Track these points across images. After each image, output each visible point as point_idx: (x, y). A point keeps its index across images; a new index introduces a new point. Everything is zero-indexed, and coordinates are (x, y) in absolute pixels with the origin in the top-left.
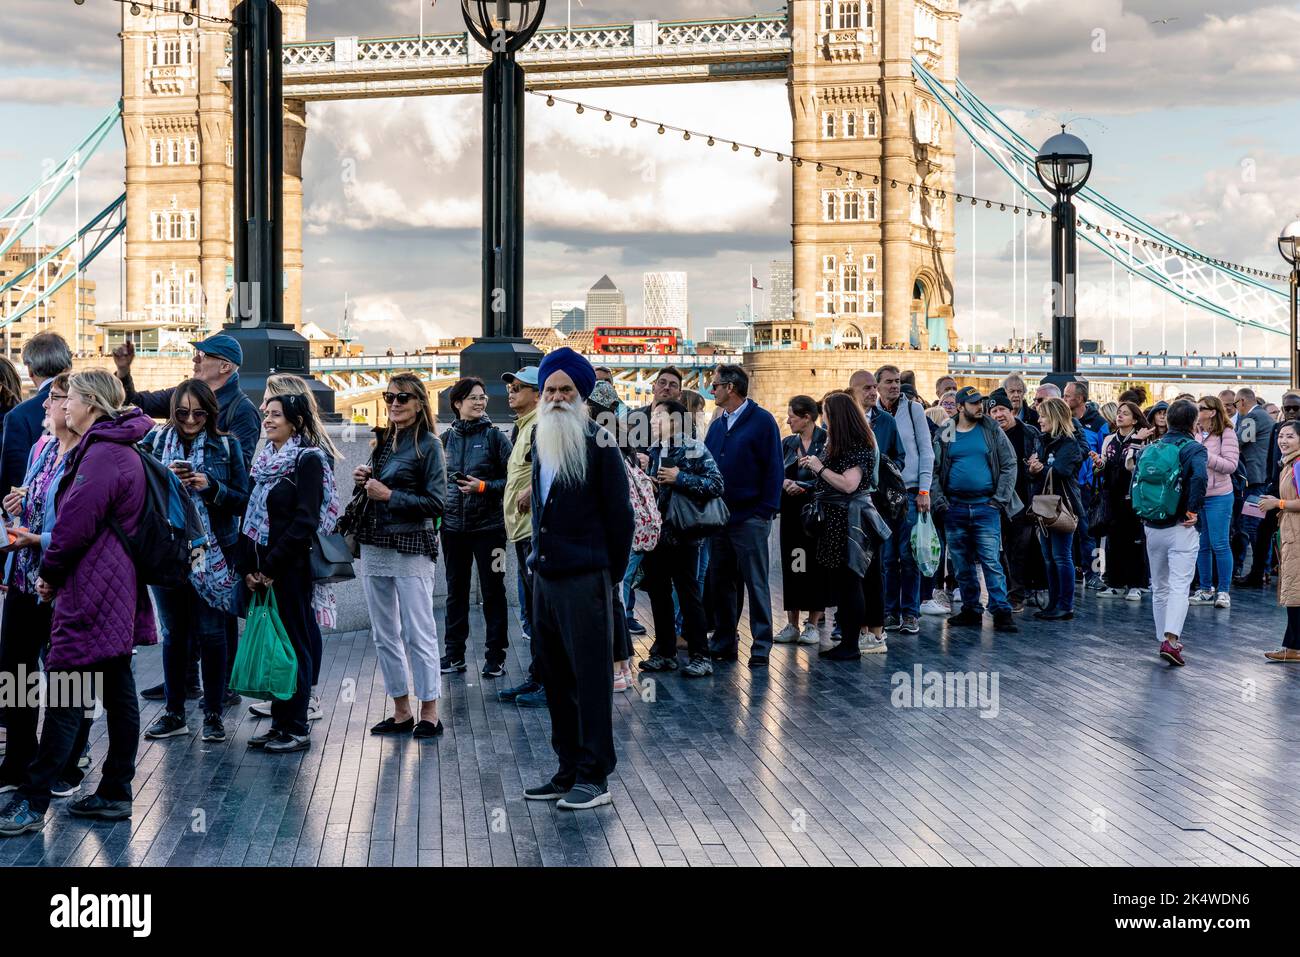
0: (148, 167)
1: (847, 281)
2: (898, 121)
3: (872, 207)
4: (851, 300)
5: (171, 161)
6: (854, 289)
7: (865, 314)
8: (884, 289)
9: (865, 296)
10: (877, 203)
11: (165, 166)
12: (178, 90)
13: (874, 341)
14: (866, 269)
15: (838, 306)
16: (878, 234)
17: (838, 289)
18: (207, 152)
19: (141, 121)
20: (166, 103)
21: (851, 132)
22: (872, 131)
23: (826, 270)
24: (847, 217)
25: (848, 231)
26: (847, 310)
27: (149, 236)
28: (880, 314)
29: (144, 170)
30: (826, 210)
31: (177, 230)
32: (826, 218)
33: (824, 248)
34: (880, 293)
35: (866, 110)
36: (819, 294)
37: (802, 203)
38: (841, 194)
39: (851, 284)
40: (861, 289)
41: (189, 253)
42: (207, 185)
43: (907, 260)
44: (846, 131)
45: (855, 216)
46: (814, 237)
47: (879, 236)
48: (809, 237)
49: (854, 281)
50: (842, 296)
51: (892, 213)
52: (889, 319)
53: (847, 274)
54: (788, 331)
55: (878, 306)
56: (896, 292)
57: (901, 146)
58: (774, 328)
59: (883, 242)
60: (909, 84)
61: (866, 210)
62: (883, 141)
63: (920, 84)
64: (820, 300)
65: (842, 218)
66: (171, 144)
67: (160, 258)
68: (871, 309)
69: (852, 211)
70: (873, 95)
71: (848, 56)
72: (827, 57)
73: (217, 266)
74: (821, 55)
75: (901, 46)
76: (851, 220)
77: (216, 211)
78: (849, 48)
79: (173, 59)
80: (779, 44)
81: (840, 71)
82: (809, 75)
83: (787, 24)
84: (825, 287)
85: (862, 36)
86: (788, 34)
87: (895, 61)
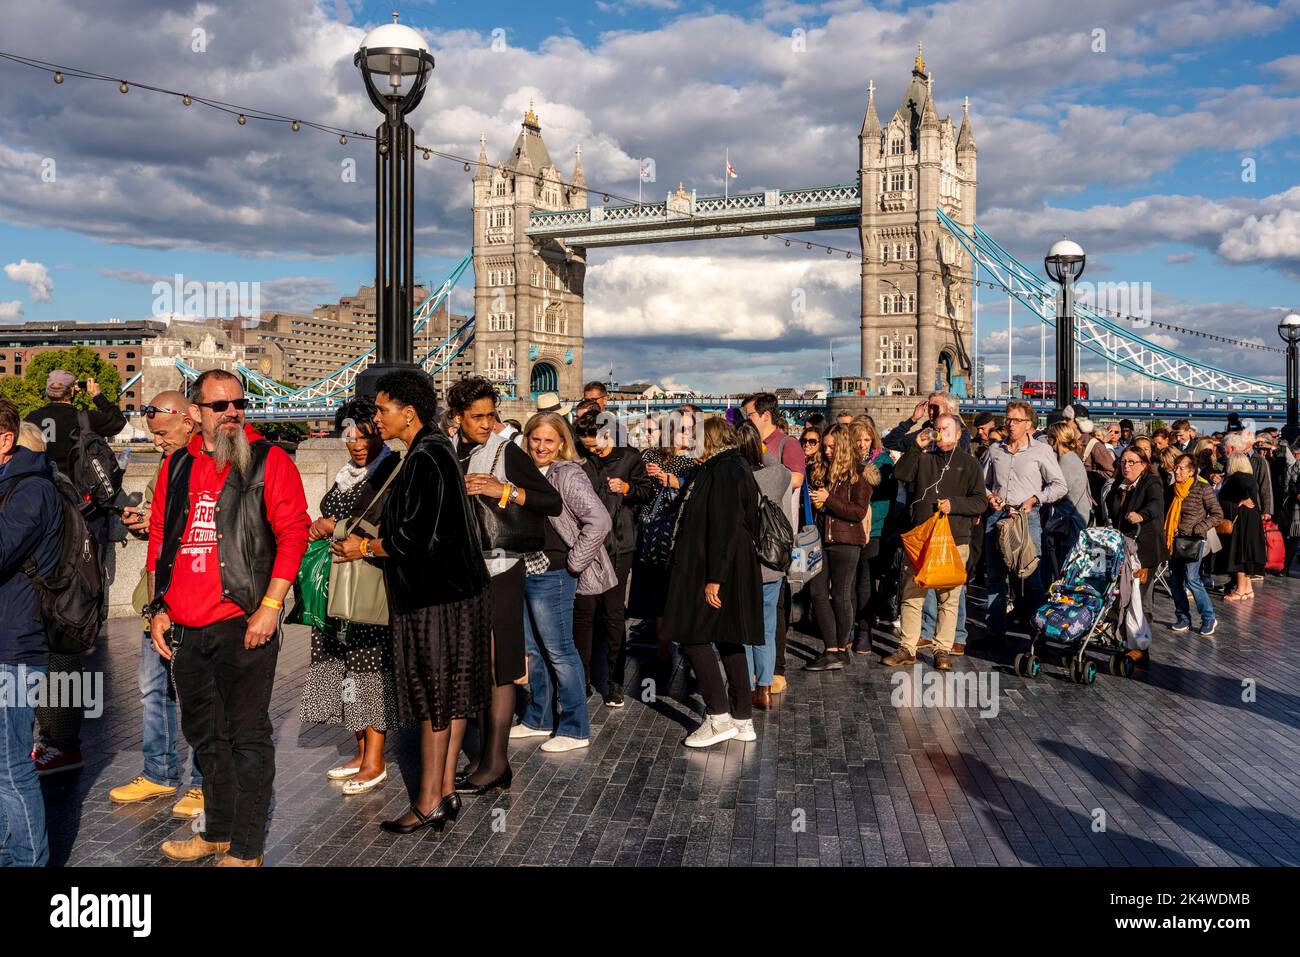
0: (488, 287)
1: (895, 352)
2: (929, 249)
3: (911, 304)
4: (897, 364)
5: (500, 284)
6: (900, 357)
7: (907, 373)
8: (918, 357)
9: (907, 361)
10: (915, 302)
11: (497, 287)
12: (503, 241)
13: (912, 390)
14: (907, 344)
15: (889, 368)
16: (914, 322)
17: (890, 357)
18: (519, 277)
19: (483, 260)
20: (496, 249)
21: (899, 257)
22: (912, 256)
23: (882, 345)
24: (896, 311)
25: (897, 320)
26: (895, 371)
27: (487, 329)
28: (916, 373)
29: (485, 290)
30: (882, 308)
31: (503, 324)
32: (882, 312)
33: (881, 331)
34: (916, 359)
35: (908, 243)
36: (877, 360)
37: (867, 303)
38: (892, 297)
39: (898, 354)
40: (904, 357)
41: (509, 338)
42: (519, 297)
43: (935, 338)
44: (895, 256)
45: (901, 311)
46: (875, 324)
47: (916, 323)
48: (871, 324)
49: (900, 352)
50: (892, 361)
51: (925, 308)
52: (921, 376)
53: (895, 348)
54: (852, 384)
55: (914, 368)
56: (926, 359)
57: (931, 265)
58: (843, 382)
59: (918, 327)
60: (935, 225)
61: (908, 306)
62: (918, 262)
63: (943, 224)
64: (878, 364)
65: (893, 312)
66: (499, 273)
67: (492, 341)
68: (910, 370)
69: (899, 307)
70: (912, 233)
71: (896, 208)
72: (884, 209)
73: (523, 346)
74: (879, 208)
75: (930, 200)
76: (898, 313)
77: (523, 313)
78: (897, 203)
79: (501, 223)
80: (854, 202)
81: (892, 218)
82: (872, 220)
83: (859, 189)
84: (882, 356)
85: (906, 195)
86: (859, 195)
87: (926, 210)
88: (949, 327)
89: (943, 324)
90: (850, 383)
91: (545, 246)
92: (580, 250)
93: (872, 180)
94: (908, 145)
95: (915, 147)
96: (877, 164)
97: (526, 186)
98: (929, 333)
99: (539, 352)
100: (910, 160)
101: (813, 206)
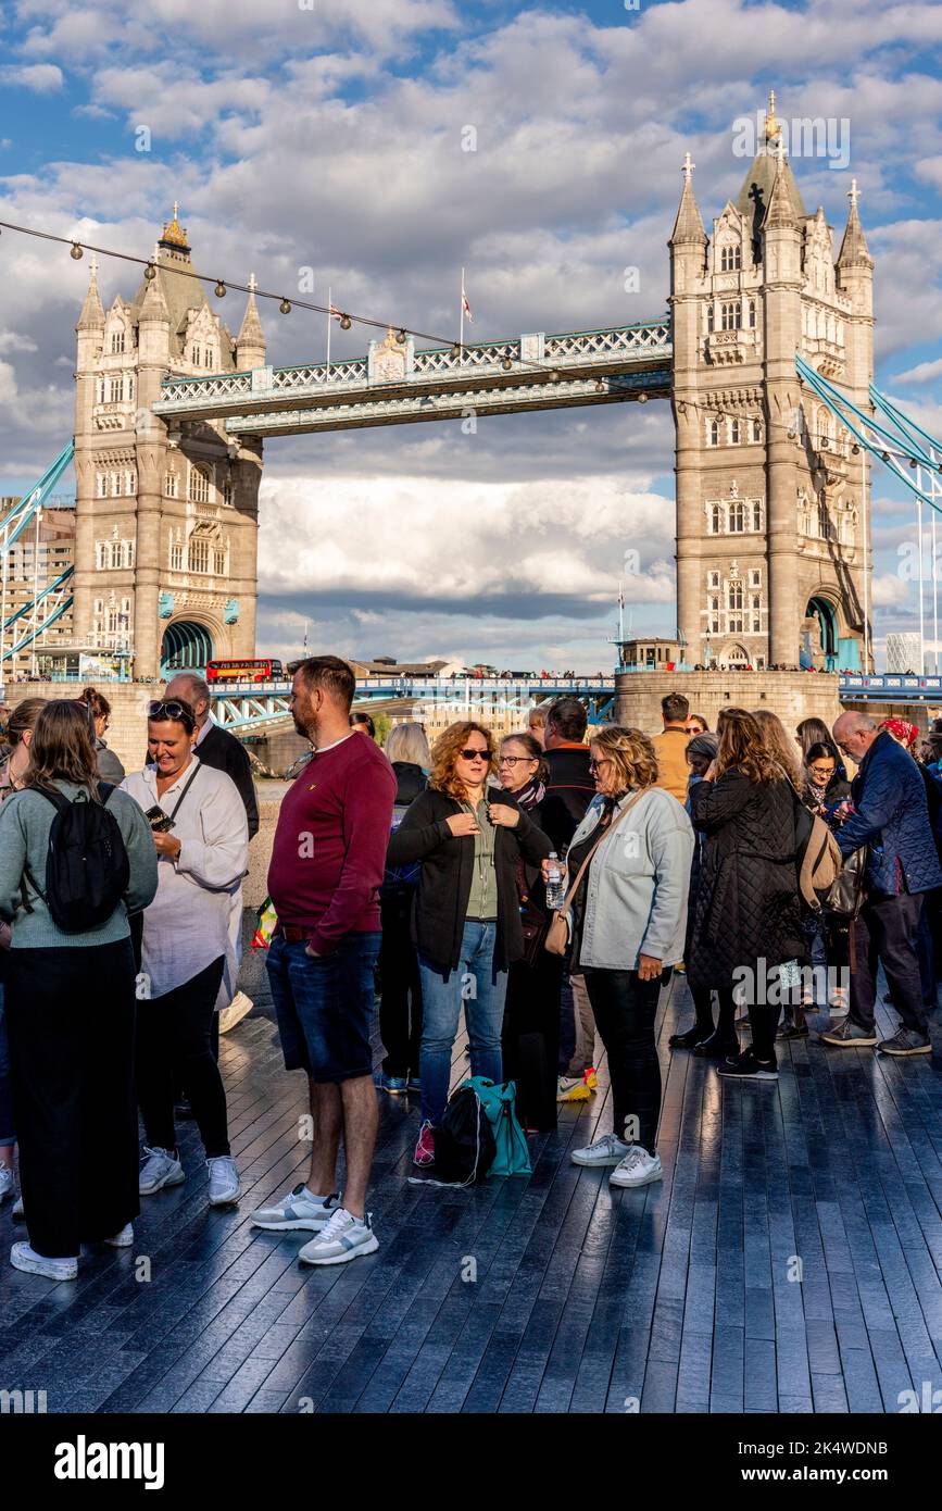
0: (95, 500)
1: (732, 598)
2: (782, 424)
3: (757, 518)
4: (736, 618)
5: (114, 494)
6: (740, 606)
7: (751, 633)
8: (770, 606)
9: (752, 614)
10: (762, 514)
11: (109, 498)
12: (119, 425)
13: (760, 663)
14: (751, 585)
15: (723, 625)
16: (763, 547)
17: (723, 607)
18: (143, 483)
19: (89, 455)
20: (110, 439)
21: (735, 439)
22: (757, 437)
23: (711, 586)
24: (732, 529)
25: (734, 545)
26: (732, 629)
27: (94, 566)
28: (766, 634)
29: (92, 503)
30: (710, 524)
31: (117, 559)
32: (710, 531)
33: (709, 563)
34: (766, 610)
35: (750, 415)
36: (703, 612)
37: (685, 516)
38: (725, 505)
39: (736, 602)
40: (747, 606)
41: (126, 582)
42: (141, 515)
43: (799, 575)
44: (730, 438)
45: (740, 529)
46: (698, 552)
47: (765, 549)
48: (692, 551)
49: (740, 598)
50: (727, 613)
51: (778, 524)
52: (775, 638)
53: (732, 591)
54: (653, 651)
55: (764, 625)
56: (781, 609)
57: (789, 452)
58: (639, 647)
59: (768, 555)
60: (794, 386)
61: (752, 520)
62: (767, 447)
63: (807, 384)
64: (705, 618)
65: (727, 531)
66: (114, 477)
67: (101, 587)
68: (757, 628)
69: (738, 522)
70: (756, 399)
71: (729, 359)
72: (709, 361)
73: (148, 594)
74: (702, 359)
75: (783, 345)
76: (736, 532)
77: (149, 540)
78: (731, 350)
79: (117, 397)
80: (662, 350)
81: (723, 375)
82: (691, 381)
83: (669, 328)
84: (710, 605)
85: (744, 337)
86: (670, 340)
87: (778, 361)
88: (827, 556)
89: (814, 550)
90: (648, 651)
91: (188, 432)
92: (253, 440)
93: (691, 315)
94: (747, 255)
95: (758, 257)
96: (697, 287)
97: (156, 339)
98: (786, 565)
99: (177, 604)
100: (751, 279)
101: (599, 357)
